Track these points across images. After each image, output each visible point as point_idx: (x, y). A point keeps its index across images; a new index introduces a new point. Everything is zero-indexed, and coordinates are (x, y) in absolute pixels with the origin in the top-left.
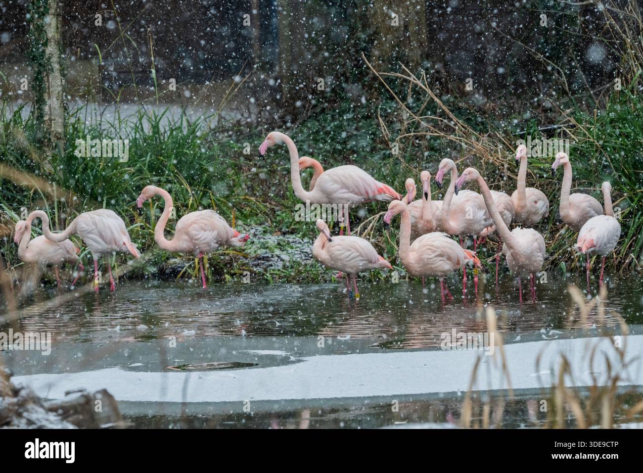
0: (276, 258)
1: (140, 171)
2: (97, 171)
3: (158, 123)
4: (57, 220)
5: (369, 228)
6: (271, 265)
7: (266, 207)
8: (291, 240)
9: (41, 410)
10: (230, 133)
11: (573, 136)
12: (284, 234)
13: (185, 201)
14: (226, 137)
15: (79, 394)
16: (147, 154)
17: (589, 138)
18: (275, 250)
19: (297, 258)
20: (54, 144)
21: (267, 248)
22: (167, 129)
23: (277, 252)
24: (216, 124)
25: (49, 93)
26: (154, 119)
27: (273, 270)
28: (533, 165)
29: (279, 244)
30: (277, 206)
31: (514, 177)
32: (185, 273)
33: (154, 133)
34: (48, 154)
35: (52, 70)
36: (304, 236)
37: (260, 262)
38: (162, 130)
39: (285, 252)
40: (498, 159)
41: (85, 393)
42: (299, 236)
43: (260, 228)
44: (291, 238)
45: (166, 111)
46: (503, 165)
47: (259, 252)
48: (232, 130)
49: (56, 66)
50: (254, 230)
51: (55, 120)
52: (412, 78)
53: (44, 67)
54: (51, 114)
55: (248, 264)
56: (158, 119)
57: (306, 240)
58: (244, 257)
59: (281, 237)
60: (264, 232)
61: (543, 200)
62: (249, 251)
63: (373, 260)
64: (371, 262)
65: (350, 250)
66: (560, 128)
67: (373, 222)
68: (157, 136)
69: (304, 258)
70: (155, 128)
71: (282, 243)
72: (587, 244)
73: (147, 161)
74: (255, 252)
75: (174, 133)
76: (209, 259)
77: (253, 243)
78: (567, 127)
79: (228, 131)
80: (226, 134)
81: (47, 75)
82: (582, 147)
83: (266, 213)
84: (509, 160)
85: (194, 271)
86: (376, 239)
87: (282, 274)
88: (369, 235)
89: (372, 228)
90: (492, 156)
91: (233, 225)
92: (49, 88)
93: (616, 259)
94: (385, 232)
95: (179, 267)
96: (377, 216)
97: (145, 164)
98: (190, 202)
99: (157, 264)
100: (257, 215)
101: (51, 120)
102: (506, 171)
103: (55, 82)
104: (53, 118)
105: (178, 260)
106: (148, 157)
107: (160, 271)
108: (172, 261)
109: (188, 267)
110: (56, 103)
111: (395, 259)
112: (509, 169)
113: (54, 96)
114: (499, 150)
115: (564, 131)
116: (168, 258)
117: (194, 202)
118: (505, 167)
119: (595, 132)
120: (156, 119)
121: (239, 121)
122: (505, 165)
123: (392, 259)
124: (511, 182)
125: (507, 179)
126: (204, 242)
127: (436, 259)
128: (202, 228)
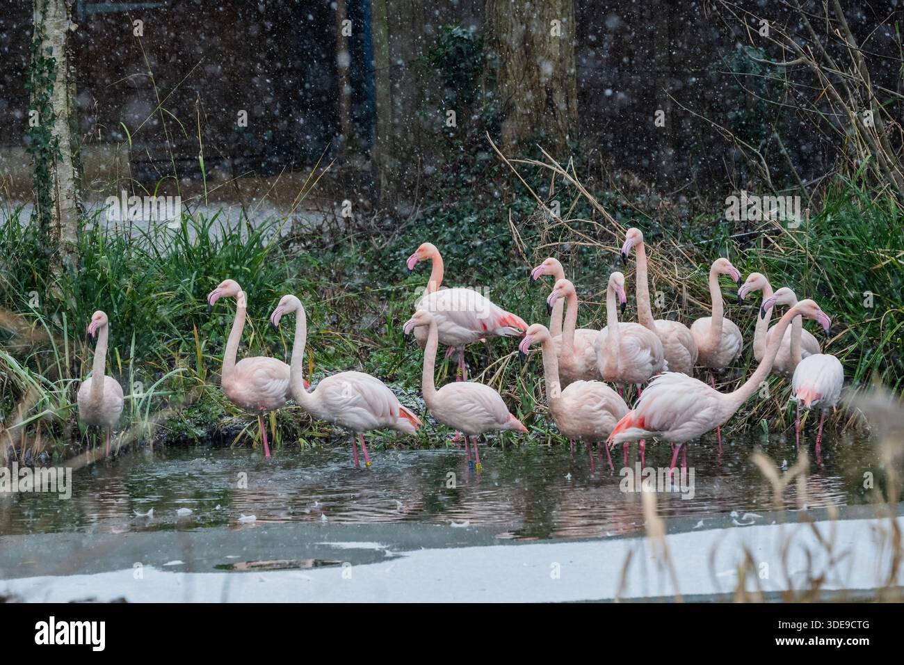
1: (182, 296)
2: (124, 296)
3: (207, 230)
4: (67, 364)
5: (498, 373)
7: (356, 345)
10: (309, 243)
11: (777, 246)
14: (304, 249)
16: (192, 272)
17: (799, 248)
20: (64, 260)
22: (221, 239)
24: (289, 230)
25: (56, 189)
26: (201, 225)
28: (723, 285)
30: (371, 344)
31: (696, 302)
32: (244, 435)
33: (202, 243)
34: (55, 273)
35: (60, 158)
36: (407, 385)
38: (212, 240)
40: (675, 278)
42: (402, 384)
45: (217, 215)
46: (681, 286)
48: (311, 239)
49: (66, 154)
51: (64, 226)
52: (556, 167)
53: (49, 153)
54: (59, 219)
56: (207, 224)
57: (411, 390)
63: (502, 418)
64: (498, 420)
65: (471, 402)
66: (760, 234)
67: (503, 364)
68: (205, 247)
70: (203, 236)
73: (192, 283)
75: (229, 243)
76: (278, 419)
78: (770, 233)
79: (305, 240)
80: (303, 245)
81: (55, 165)
82: (789, 260)
83: (355, 353)
84: (689, 279)
85: (256, 433)
86: (508, 388)
87: (378, 438)
88: (497, 382)
89: (501, 373)
90: (666, 273)
91: (311, 371)
92: (56, 183)
93: (838, 414)
94: (519, 378)
95: (236, 428)
96: (509, 356)
97: (189, 286)
98: (252, 339)
99: (206, 424)
100: (344, 356)
101: (59, 227)
102: (686, 296)
103: (64, 173)
104: (62, 224)
105: (235, 419)
106: (194, 277)
107: (210, 433)
108: (226, 420)
109: (249, 428)
110: (66, 203)
111: (533, 415)
112: (690, 291)
113: (63, 194)
114: (675, 266)
115: (765, 239)
116: (221, 417)
117: (257, 338)
118: (684, 288)
119: (808, 239)
120: (204, 223)
121: (321, 226)
122: (684, 286)
123: (527, 417)
124: (692, 309)
125: (686, 305)
126: (272, 394)
127: (599, 412)
128: (271, 376)
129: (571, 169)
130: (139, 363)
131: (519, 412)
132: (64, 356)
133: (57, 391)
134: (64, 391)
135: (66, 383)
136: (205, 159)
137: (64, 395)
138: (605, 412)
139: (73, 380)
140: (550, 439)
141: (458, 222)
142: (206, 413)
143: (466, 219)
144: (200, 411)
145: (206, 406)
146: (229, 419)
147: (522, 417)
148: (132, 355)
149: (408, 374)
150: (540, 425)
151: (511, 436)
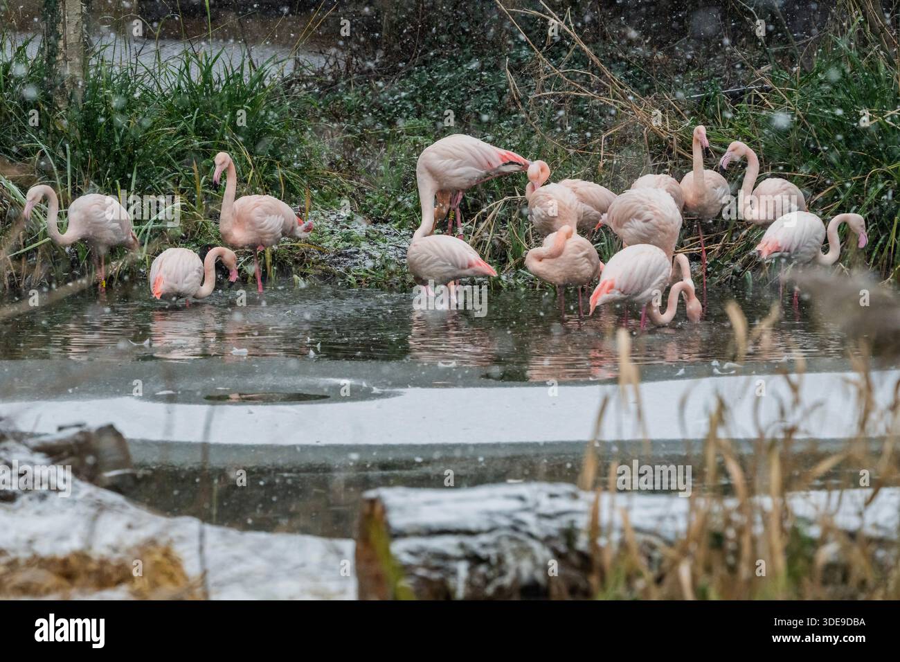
0: (364, 255)
1: (184, 132)
2: (125, 130)
3: (210, 68)
5: (490, 218)
6: (356, 264)
7: (352, 185)
8: (383, 231)
9: (24, 449)
10: (310, 84)
11: (767, 102)
12: (375, 222)
13: (244, 175)
14: (305, 90)
15: (76, 430)
16: (195, 109)
17: (789, 106)
18: (362, 243)
19: (390, 254)
20: (69, 93)
21: (352, 240)
22: (223, 78)
23: (365, 246)
24: (292, 71)
25: (64, 24)
26: (204, 63)
27: (359, 271)
28: (712, 139)
29: (367, 235)
30: (367, 184)
31: (688, 155)
33: (205, 81)
34: (60, 106)
36: (401, 227)
37: (341, 259)
38: (215, 77)
39: (375, 247)
40: (666, 130)
41: (84, 429)
42: (396, 225)
43: (344, 214)
44: (384, 228)
46: (672, 139)
47: (340, 245)
48: (313, 80)
50: (335, 217)
51: (71, 60)
52: (554, 18)
54: (65, 53)
55: (324, 261)
56: (210, 63)
57: (404, 231)
58: (320, 252)
59: (371, 227)
60: (349, 219)
61: (723, 187)
62: (326, 244)
66: (751, 90)
67: (495, 209)
68: (208, 85)
69: (400, 255)
70: (206, 74)
71: (371, 235)
72: (770, 247)
73: (193, 119)
74: (336, 245)
75: (231, 82)
76: (273, 255)
77: (332, 233)
78: (761, 90)
79: (306, 81)
80: (304, 86)
82: (778, 116)
83: (352, 194)
84: (682, 132)
87: (371, 277)
88: (489, 226)
89: (493, 218)
90: (658, 126)
91: (307, 210)
92: (64, 17)
94: (510, 223)
96: (501, 202)
97: (191, 123)
98: (250, 176)
100: (341, 196)
101: (66, 60)
102: (675, 147)
103: (73, 9)
104: (69, 57)
106: (196, 113)
110: (73, 37)
112: (680, 144)
113: (71, 28)
114: (667, 118)
115: (757, 96)
117: (256, 176)
118: (675, 140)
119: (797, 97)
120: (207, 62)
121: (323, 68)
122: (675, 138)
123: (517, 261)
124: (681, 161)
125: (676, 156)
127: (581, 259)
128: (267, 212)
129: (568, 20)
131: (510, 256)
132: (66, 187)
140: (538, 283)
141: (457, 68)
143: (465, 66)
145: (203, 241)
147: (512, 261)
148: (133, 188)
149: (402, 215)
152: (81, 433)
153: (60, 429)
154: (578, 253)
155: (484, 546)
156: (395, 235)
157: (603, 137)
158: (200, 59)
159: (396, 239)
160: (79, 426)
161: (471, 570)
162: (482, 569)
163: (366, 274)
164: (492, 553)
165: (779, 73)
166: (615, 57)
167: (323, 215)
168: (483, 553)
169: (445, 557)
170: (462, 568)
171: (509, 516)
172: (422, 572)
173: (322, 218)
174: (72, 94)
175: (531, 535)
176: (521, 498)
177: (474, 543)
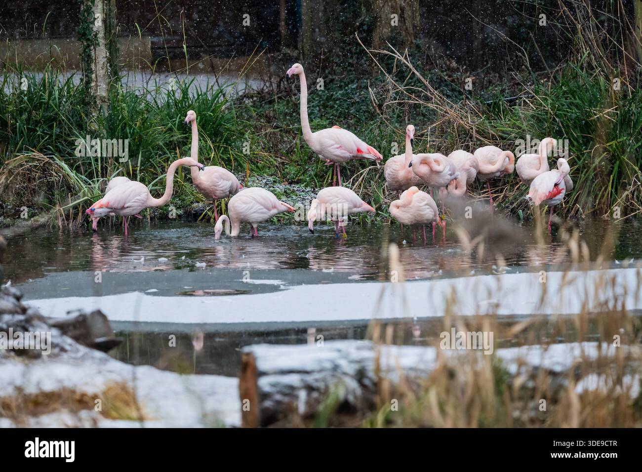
1: (171, 129)
2: (134, 129)
3: (187, 89)
4: (99, 169)
5: (360, 179)
7: (276, 160)
8: (295, 189)
9: (45, 326)
10: (255, 99)
11: (531, 105)
12: (290, 184)
13: (208, 155)
15: (78, 314)
17: (544, 107)
19: (300, 203)
20: (99, 106)
22: (195, 95)
25: (95, 63)
28: (498, 129)
29: (285, 192)
30: (286, 160)
32: (205, 215)
33: (183, 98)
34: (93, 114)
35: (98, 44)
36: (306, 186)
38: (191, 96)
39: (289, 199)
40: (468, 123)
41: (83, 313)
42: (303, 185)
43: (271, 179)
44: (296, 187)
45: (193, 80)
46: (472, 129)
48: (256, 96)
49: (102, 41)
50: (265, 180)
51: (100, 86)
52: (398, 56)
53: (92, 41)
54: (97, 81)
56: (187, 86)
57: (308, 189)
59: (288, 186)
60: (274, 181)
63: (358, 205)
64: (355, 207)
65: (337, 197)
67: (364, 174)
68: (186, 100)
70: (185, 92)
71: (288, 191)
73: (177, 122)
75: (201, 97)
78: (528, 97)
79: (253, 97)
80: (251, 100)
81: (95, 48)
82: (538, 114)
83: (276, 166)
84: (477, 125)
85: (213, 213)
86: (367, 189)
87: (287, 217)
88: (360, 185)
89: (363, 178)
90: (463, 121)
91: (248, 176)
92: (95, 59)
93: (565, 208)
94: (372, 183)
95: (201, 210)
96: (368, 169)
97: (175, 124)
98: (212, 156)
99: (183, 207)
100: (269, 167)
101: (97, 86)
102: (474, 134)
103: (101, 54)
104: (99, 84)
105: (201, 204)
106: (178, 118)
107: (185, 213)
108: (195, 205)
109: (208, 210)
110: (101, 71)
111: (381, 205)
112: (477, 132)
113: (100, 66)
114: (469, 116)
115: (524, 101)
116: (192, 203)
117: (216, 156)
118: (474, 130)
119: (550, 101)
120: (185, 86)
121: (263, 89)
122: (474, 128)
123: (378, 205)
124: (479, 143)
125: (475, 140)
126: (221, 189)
127: (424, 207)
128: (222, 177)
129: (406, 56)
130: (143, 169)
131: (373, 203)
132: (97, 164)
133: (93, 186)
134: (97, 185)
135: (98, 181)
136: (187, 47)
137: (97, 187)
138: (427, 207)
139: (102, 179)
140: (390, 219)
141: (345, 87)
142: (183, 200)
143: (350, 86)
144: (180, 200)
145: (183, 197)
146: (197, 204)
147: (374, 206)
148: (139, 165)
149: (307, 179)
150: (385, 211)
151: (366, 217)
152: (81, 315)
153: (68, 313)
154: (421, 203)
155: (317, 380)
156: (303, 191)
157: (429, 128)
158: (181, 83)
159: (303, 193)
160: (79, 310)
161: (309, 395)
162: (315, 395)
163: (283, 216)
164: (321, 385)
165: (539, 87)
166: (443, 79)
167: (258, 179)
168: (315, 385)
169: (292, 388)
170: (303, 395)
171: (332, 361)
172: (278, 397)
173: (257, 181)
174: (101, 107)
175: (345, 374)
176: (339, 351)
177: (310, 379)
